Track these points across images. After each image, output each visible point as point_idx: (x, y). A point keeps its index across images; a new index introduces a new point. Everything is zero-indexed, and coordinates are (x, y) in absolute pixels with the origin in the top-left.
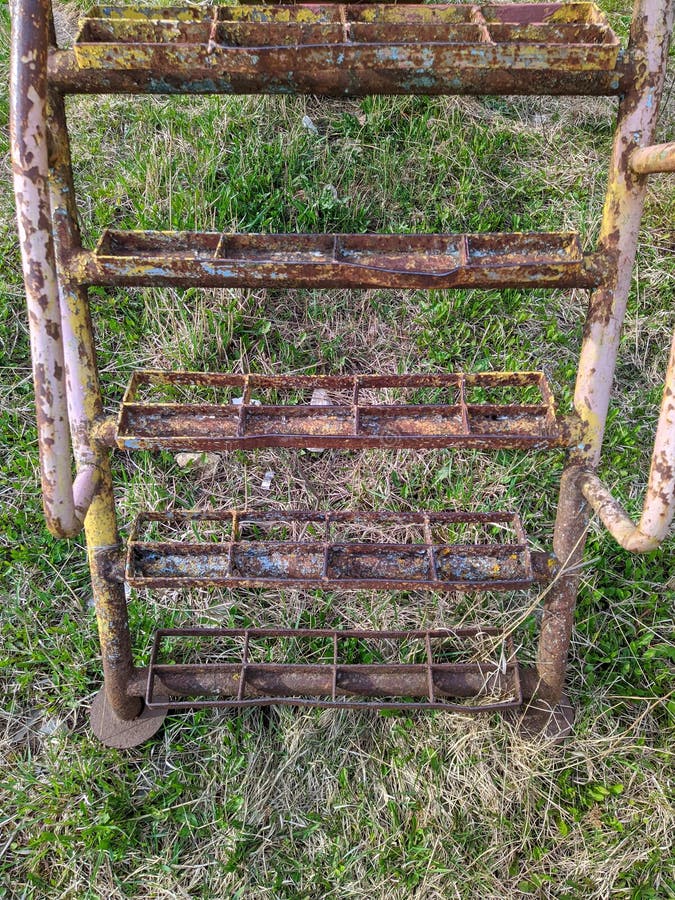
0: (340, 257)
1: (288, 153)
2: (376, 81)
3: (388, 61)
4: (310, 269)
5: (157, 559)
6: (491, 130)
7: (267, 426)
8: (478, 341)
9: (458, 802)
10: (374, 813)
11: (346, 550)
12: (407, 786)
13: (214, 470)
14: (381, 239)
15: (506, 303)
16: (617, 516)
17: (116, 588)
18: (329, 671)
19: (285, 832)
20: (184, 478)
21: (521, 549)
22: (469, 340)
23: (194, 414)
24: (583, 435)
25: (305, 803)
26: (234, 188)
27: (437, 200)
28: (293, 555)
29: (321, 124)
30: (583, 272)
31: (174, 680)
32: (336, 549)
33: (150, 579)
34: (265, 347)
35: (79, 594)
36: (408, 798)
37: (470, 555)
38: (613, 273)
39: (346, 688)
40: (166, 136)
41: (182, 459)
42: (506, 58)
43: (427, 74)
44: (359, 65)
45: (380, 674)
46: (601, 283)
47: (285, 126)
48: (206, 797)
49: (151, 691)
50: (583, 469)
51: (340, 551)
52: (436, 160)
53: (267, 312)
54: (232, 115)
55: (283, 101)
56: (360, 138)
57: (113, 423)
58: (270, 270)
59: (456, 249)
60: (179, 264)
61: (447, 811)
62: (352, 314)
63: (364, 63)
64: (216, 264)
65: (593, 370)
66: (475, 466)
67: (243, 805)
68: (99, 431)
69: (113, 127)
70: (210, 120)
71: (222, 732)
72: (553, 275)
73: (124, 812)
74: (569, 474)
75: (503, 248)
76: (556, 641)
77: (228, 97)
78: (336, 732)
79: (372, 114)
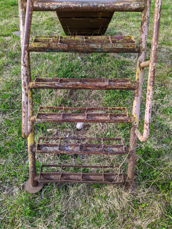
0: (83, 83)
1: (75, 64)
2: (90, 50)
3: (92, 47)
4: (77, 85)
5: (43, 147)
6: (120, 60)
7: (68, 118)
8: (117, 105)
9: (110, 207)
10: (90, 210)
11: (84, 146)
12: (98, 204)
13: (56, 133)
14: (91, 80)
15: (123, 97)
16: (140, 136)
17: (34, 154)
18: (80, 175)
19: (70, 214)
20: (49, 134)
21: (122, 146)
22: (115, 105)
23: (52, 115)
24: (134, 120)
25: (74, 207)
26: (62, 72)
27: (108, 75)
28: (73, 147)
29: (82, 58)
30: (132, 86)
31: (45, 176)
32: (82, 145)
33: (41, 151)
34: (68, 106)
35: (24, 160)
36: (98, 206)
37: (111, 147)
38: (138, 87)
39: (84, 179)
40: (47, 61)
41: (48, 130)
42: (115, 46)
43: (100, 49)
44: (87, 47)
45: (92, 176)
46: (136, 89)
47: (74, 59)
48: (51, 205)
49: (40, 178)
50: (135, 128)
51: (83, 146)
52: (108, 66)
53: (69, 98)
54: (62, 56)
55: (74, 54)
56: (91, 61)
57: (35, 117)
58: (69, 85)
59: (107, 82)
60: (51, 84)
61: (107, 209)
62: (88, 99)
63: (88, 47)
64: (58, 84)
65: (136, 107)
66: (115, 132)
67: (60, 207)
68: (32, 118)
69: (35, 58)
70: (57, 57)
71: (56, 190)
72: (126, 87)
73: (32, 208)
74: (132, 129)
75: (116, 82)
76: (131, 168)
77: (62, 53)
78: (82, 191)
79: (94, 56)
